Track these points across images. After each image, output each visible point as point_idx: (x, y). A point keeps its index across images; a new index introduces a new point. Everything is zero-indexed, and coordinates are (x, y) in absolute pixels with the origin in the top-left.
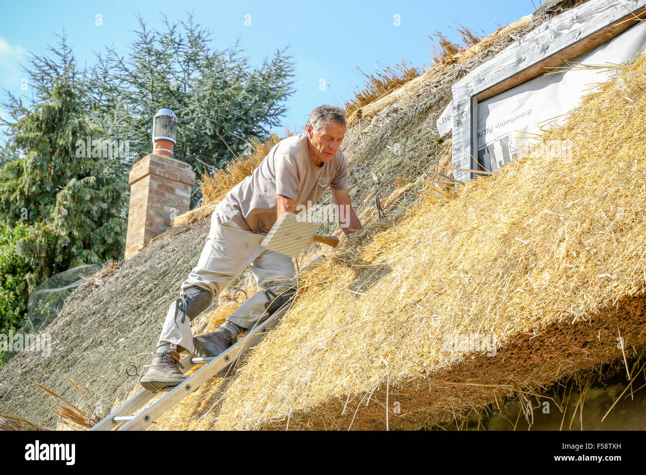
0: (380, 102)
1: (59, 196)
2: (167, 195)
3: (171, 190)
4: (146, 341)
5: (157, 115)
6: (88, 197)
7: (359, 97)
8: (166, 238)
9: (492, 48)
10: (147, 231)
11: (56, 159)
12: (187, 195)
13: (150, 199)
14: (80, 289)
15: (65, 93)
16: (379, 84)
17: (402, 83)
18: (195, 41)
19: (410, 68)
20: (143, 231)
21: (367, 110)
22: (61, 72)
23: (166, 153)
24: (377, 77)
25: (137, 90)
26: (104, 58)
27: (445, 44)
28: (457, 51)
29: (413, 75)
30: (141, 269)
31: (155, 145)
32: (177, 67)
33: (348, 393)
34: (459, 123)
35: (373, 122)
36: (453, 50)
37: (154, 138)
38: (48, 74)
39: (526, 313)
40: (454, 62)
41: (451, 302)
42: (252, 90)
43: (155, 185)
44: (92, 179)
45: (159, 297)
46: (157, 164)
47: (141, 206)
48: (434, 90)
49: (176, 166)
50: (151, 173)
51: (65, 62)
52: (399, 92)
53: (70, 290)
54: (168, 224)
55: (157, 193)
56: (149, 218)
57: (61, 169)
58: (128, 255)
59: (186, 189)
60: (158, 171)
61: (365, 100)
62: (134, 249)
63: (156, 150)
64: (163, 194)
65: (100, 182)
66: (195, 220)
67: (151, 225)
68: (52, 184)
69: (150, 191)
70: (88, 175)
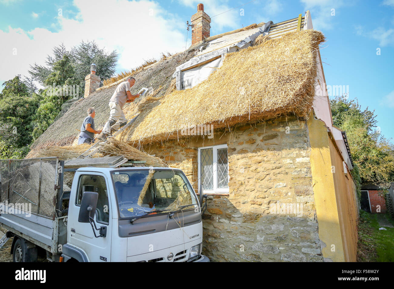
0: (148, 67)
1: (66, 82)
2: (94, 83)
3: (95, 82)
4: (97, 117)
5: (92, 65)
6: (72, 82)
7: (143, 65)
8: (95, 93)
9: (175, 57)
10: (90, 91)
11: (64, 73)
12: (99, 84)
13: (90, 84)
14: (74, 104)
15: (66, 57)
16: (148, 63)
17: (153, 63)
18: (95, 47)
19: (155, 60)
20: (89, 91)
21: (145, 68)
22: (62, 51)
23: (94, 74)
24: (147, 61)
25: (80, 57)
26: (73, 49)
27: (164, 55)
28: (166, 57)
29: (155, 61)
30: (90, 100)
31: (91, 72)
32: (90, 52)
33: (166, 132)
34: (178, 76)
35: (146, 71)
36: (165, 57)
37: (91, 70)
38: (58, 51)
39: (209, 119)
40: (166, 59)
41: (189, 115)
42: (108, 59)
43: (92, 81)
44: (73, 78)
45: (97, 107)
46: (92, 76)
47: (88, 86)
48: (161, 65)
49: (96, 77)
50: (91, 78)
51: (63, 49)
52: (152, 65)
53: (71, 104)
54: (95, 90)
55: (92, 83)
56: (90, 88)
57: (65, 75)
58: (85, 97)
59: (99, 82)
60: (92, 78)
61: (144, 66)
62: (86, 95)
63: (91, 73)
64: (93, 83)
65: (75, 79)
66: (102, 90)
67: (91, 90)
68: (63, 79)
69: (90, 82)
70: (72, 77)
